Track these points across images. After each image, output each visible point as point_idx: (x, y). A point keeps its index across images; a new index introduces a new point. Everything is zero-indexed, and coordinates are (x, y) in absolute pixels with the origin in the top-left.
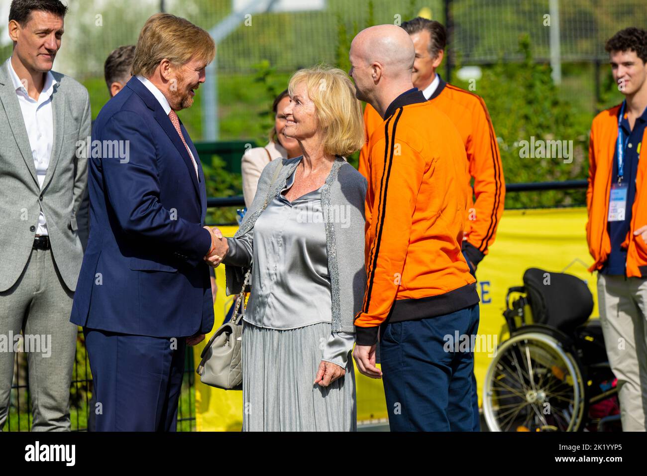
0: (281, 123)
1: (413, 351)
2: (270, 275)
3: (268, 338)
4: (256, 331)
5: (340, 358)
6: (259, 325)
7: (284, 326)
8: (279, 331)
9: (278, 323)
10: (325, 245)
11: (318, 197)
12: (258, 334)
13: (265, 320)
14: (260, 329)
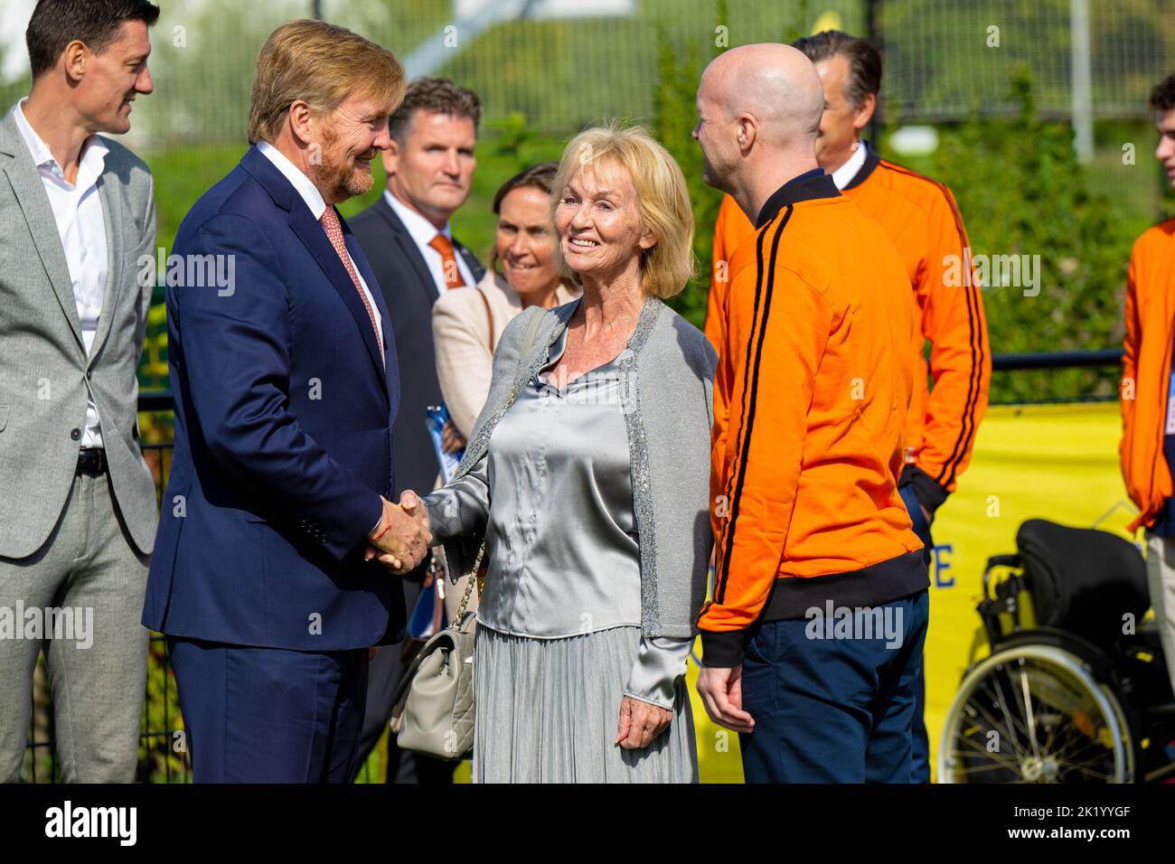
1: (797, 679)
2: (522, 532)
3: (521, 656)
4: (498, 642)
5: (659, 692)
6: (504, 630)
7: (550, 632)
8: (541, 641)
9: (538, 626)
10: (627, 471)
12: (502, 648)
13: (515, 620)
14: (506, 637)
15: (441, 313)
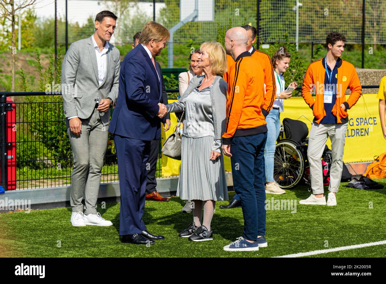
0: (192, 63)
1: (242, 148)
3: (189, 141)
6: (187, 136)
7: (195, 136)
8: (193, 138)
9: (193, 135)
10: (211, 107)
11: (209, 89)
13: (189, 134)
14: (187, 137)
15: (180, 77)
